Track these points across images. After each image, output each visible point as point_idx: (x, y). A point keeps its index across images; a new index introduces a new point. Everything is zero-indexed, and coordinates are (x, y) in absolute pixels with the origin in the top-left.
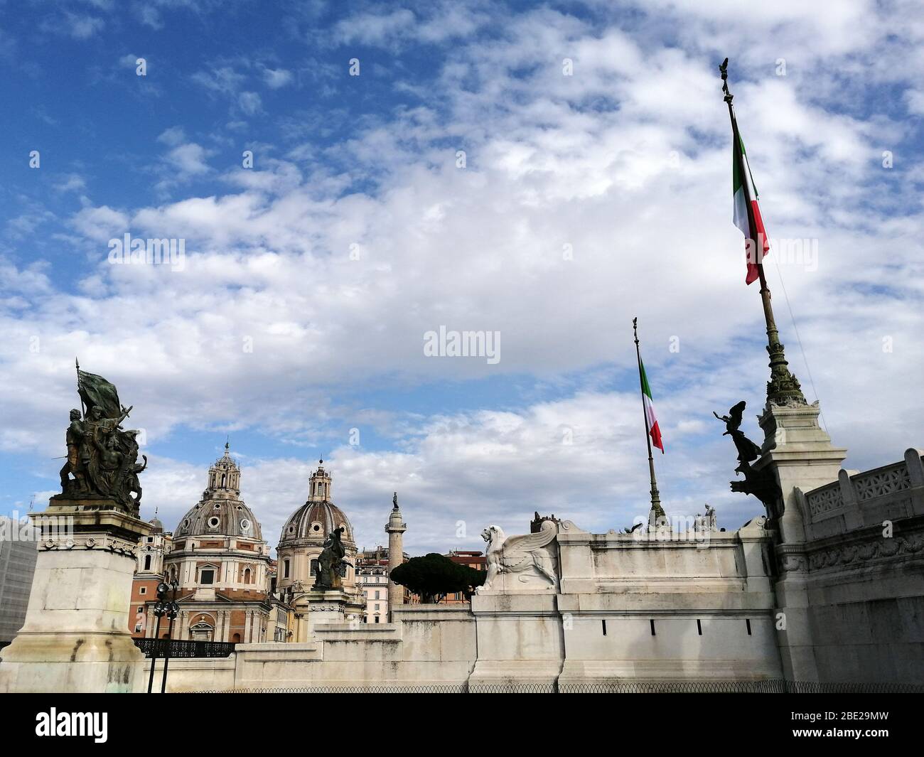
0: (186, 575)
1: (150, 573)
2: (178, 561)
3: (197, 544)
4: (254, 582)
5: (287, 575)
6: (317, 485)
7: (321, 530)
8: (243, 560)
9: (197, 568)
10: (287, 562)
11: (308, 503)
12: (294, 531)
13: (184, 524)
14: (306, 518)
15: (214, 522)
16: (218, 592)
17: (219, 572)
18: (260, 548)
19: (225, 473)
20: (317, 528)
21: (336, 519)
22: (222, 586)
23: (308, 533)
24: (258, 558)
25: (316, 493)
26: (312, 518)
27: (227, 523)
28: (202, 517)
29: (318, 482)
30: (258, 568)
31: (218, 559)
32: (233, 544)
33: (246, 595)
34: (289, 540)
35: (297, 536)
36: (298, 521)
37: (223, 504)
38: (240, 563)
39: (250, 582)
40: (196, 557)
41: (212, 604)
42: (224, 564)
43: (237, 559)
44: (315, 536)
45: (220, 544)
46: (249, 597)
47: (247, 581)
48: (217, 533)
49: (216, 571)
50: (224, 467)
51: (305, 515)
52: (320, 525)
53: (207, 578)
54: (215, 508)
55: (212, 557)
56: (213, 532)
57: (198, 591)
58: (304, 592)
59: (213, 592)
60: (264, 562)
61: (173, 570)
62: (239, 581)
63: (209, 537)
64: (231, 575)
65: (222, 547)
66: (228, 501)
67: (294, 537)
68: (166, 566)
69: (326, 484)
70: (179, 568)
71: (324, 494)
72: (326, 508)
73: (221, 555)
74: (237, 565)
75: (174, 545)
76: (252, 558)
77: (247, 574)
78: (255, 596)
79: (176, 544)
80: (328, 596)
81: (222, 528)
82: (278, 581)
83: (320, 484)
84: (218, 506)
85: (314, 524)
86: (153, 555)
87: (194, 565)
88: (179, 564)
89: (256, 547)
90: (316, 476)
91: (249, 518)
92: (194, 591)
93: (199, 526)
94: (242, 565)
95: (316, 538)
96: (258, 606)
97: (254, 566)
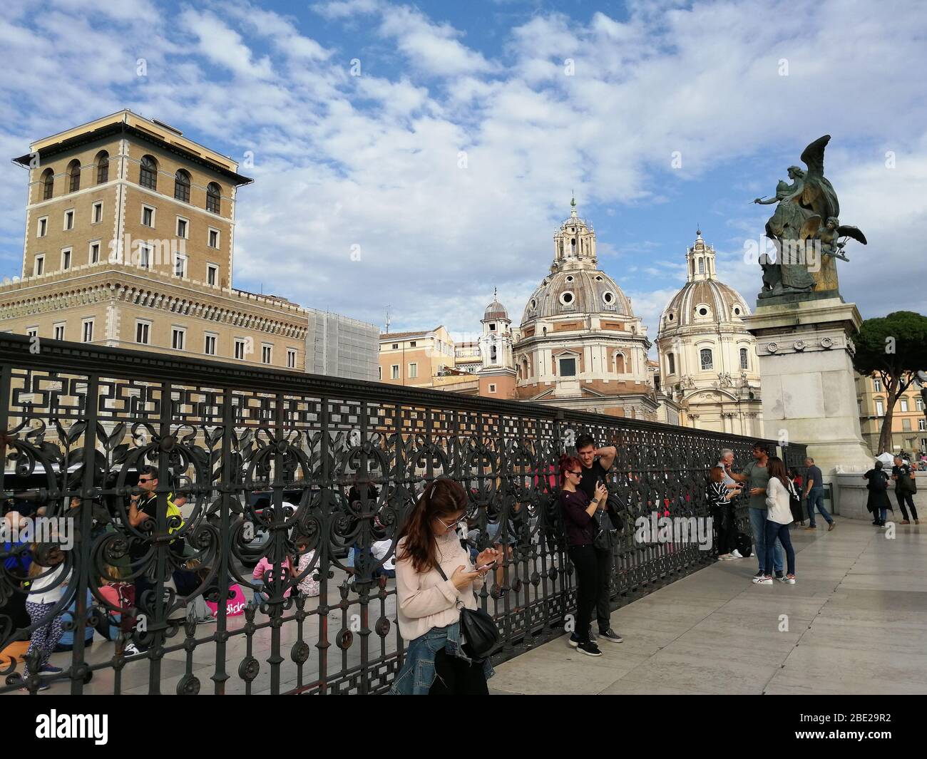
0: (541, 366)
1: (498, 367)
2: (529, 349)
3: (550, 327)
4: (630, 371)
5: (672, 370)
6: (697, 262)
7: (709, 313)
8: (612, 343)
9: (553, 357)
10: (671, 356)
11: (688, 284)
12: (675, 318)
13: (532, 305)
14: (688, 301)
15: (568, 298)
16: (583, 385)
17: (582, 359)
18: (633, 327)
19: (574, 237)
20: (703, 312)
21: (728, 298)
22: (589, 377)
23: (692, 318)
24: (632, 340)
25: (697, 271)
26: (696, 300)
27: (584, 297)
28: (551, 293)
29: (698, 258)
30: (634, 352)
31: (578, 344)
32: (596, 323)
33: (623, 388)
34: (670, 329)
35: (679, 323)
36: (679, 306)
37: (577, 275)
38: (608, 347)
39: (625, 371)
40: (550, 343)
41: (577, 401)
42: (587, 350)
43: (604, 342)
44: (702, 321)
45: (579, 325)
46: (626, 389)
47: (621, 370)
48: (573, 312)
49: (577, 359)
50: (573, 230)
51: (686, 298)
52: (707, 308)
53: (568, 368)
54: (567, 281)
55: (570, 342)
56: (567, 311)
57: (558, 385)
58: (696, 389)
59: (577, 386)
60: (640, 345)
61: (525, 362)
62: (610, 370)
63: (563, 318)
64: (597, 363)
65: (582, 328)
66: (583, 271)
67: (676, 325)
68: (517, 358)
69: (708, 258)
70: (532, 359)
71: (707, 272)
72: (712, 287)
73: (581, 338)
74: (604, 349)
75: (523, 333)
76: (624, 340)
77: (620, 360)
78: (634, 388)
79: (525, 330)
80: (810, 313)
81: (578, 305)
82: (662, 378)
83: (701, 260)
84: (570, 279)
85: (699, 308)
86: (499, 345)
87: (549, 354)
88: (531, 354)
89: (627, 327)
90: (695, 250)
91: (614, 290)
92: (553, 385)
93: (548, 306)
94: (610, 350)
95: (704, 323)
96: (639, 401)
97: (628, 350)
